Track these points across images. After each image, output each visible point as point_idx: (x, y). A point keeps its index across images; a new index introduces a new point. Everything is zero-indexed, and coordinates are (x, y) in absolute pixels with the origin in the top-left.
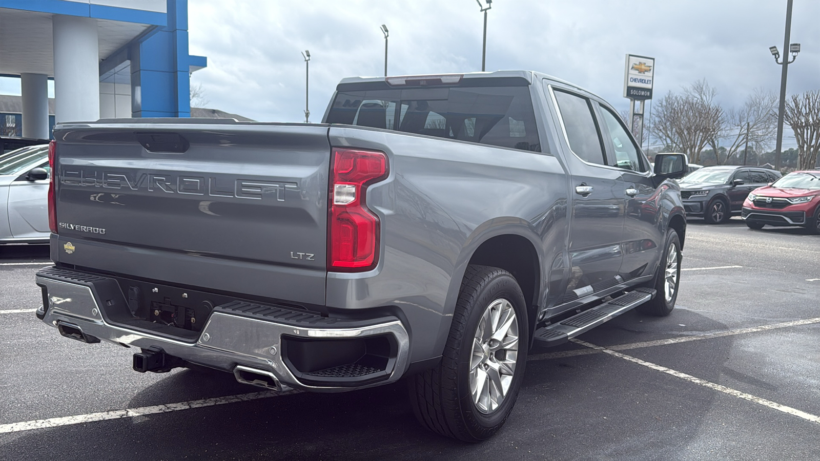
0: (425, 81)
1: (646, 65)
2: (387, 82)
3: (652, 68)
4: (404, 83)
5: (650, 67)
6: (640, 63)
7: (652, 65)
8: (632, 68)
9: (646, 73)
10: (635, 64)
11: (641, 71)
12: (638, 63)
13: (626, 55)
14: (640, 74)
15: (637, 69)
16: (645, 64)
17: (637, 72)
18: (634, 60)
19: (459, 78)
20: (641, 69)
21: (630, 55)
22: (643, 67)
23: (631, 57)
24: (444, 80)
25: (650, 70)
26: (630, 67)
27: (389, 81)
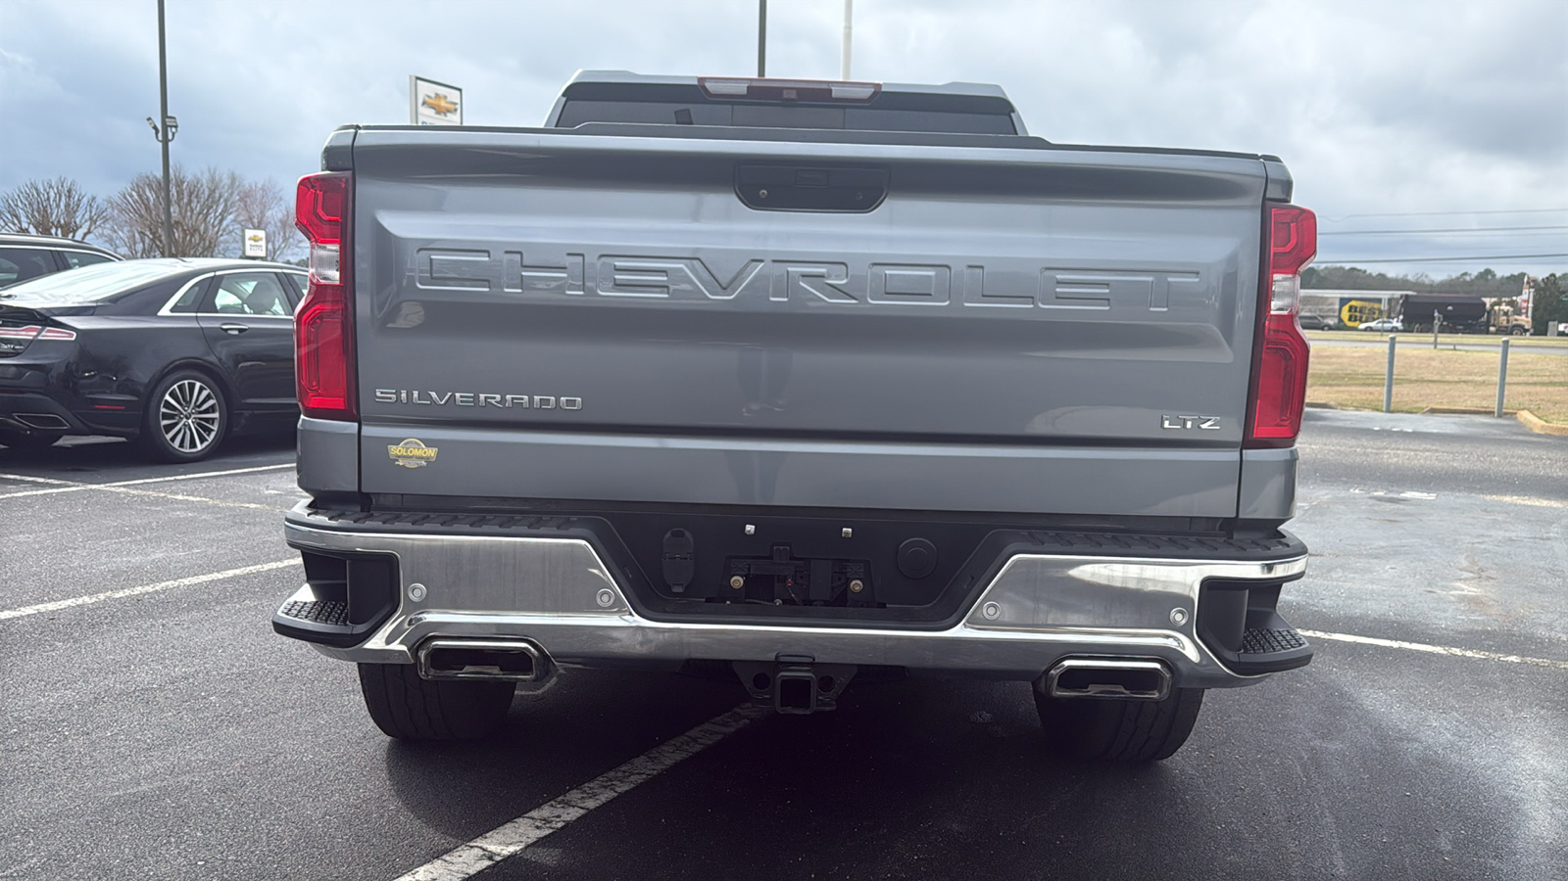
0: (795, 92)
1: (449, 99)
2: (704, 87)
3: (458, 107)
4: (745, 91)
5: (455, 104)
6: (437, 96)
7: (458, 101)
8: (424, 103)
9: (448, 114)
10: (428, 96)
11: (439, 111)
12: (433, 95)
13: (410, 77)
14: (438, 116)
15: (432, 106)
16: (445, 97)
17: (432, 112)
18: (425, 89)
19: (873, 90)
20: (439, 106)
21: (418, 78)
22: (443, 103)
23: (419, 82)
24: (836, 92)
25: (456, 110)
26: (420, 102)
27: (707, 85)
